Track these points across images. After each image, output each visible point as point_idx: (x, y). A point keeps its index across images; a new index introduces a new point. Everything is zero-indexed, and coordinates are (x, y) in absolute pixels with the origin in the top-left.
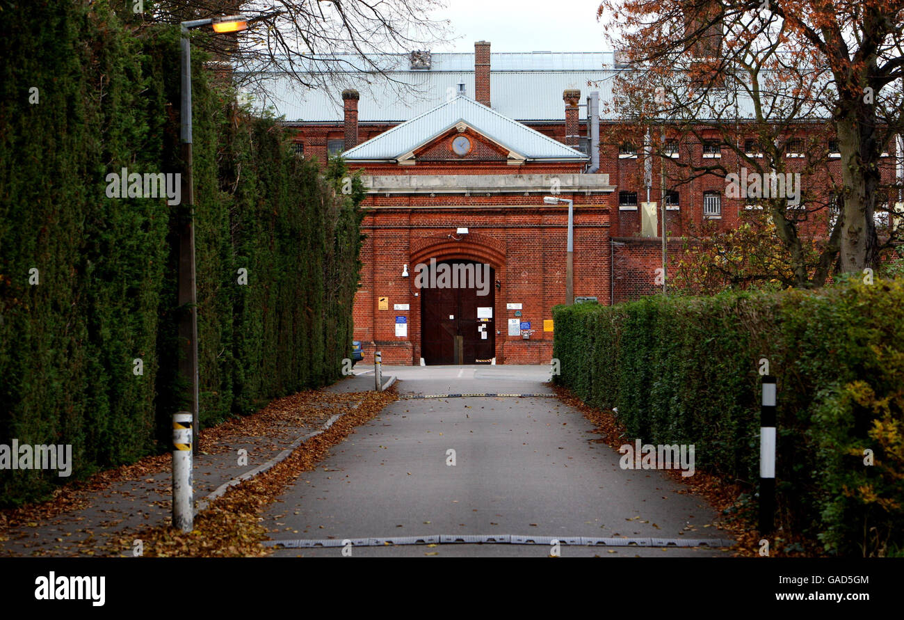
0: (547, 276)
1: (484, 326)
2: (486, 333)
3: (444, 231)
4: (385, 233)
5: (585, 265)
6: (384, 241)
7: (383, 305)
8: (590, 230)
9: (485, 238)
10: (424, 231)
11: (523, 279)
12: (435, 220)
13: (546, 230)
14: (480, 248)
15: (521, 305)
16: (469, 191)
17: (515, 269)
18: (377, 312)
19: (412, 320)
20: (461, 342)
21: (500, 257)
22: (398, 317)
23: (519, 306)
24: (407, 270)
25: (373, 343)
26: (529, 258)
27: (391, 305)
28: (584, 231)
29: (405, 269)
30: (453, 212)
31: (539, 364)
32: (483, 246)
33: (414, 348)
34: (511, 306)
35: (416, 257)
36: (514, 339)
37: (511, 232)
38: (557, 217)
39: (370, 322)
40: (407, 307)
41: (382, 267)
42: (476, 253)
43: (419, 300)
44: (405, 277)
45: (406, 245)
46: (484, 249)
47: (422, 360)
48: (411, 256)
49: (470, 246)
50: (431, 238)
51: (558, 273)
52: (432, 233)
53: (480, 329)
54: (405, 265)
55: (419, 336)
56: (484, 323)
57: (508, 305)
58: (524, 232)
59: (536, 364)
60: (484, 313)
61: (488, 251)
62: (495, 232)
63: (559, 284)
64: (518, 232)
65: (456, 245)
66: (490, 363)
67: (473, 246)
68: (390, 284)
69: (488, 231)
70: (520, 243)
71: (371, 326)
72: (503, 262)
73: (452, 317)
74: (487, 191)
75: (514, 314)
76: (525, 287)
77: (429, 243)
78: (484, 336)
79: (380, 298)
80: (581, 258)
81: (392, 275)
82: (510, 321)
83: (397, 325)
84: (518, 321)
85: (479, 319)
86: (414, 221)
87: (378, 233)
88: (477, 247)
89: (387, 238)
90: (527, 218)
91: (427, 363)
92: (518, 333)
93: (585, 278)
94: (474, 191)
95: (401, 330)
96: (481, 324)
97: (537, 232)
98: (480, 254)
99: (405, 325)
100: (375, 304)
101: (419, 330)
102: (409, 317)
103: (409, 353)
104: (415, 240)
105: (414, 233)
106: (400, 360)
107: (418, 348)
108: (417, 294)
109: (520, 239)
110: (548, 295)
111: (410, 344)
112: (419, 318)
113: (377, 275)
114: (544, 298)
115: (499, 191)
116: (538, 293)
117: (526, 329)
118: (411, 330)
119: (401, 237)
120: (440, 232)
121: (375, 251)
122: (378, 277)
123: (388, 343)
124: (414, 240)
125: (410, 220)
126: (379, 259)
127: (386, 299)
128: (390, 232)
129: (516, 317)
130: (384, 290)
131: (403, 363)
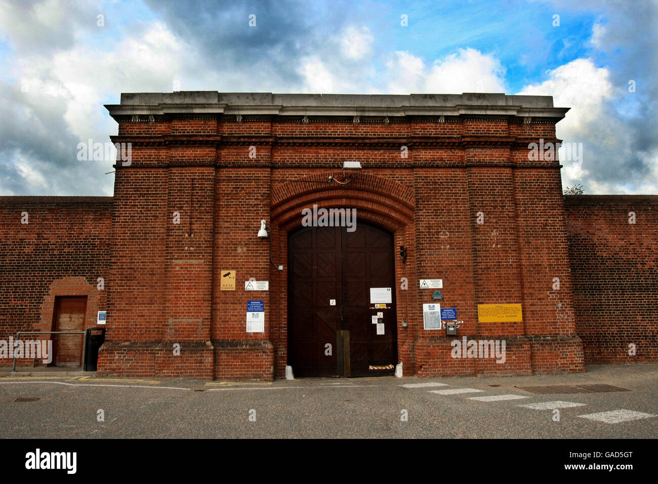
0: (478, 237)
1: (380, 315)
2: (383, 325)
3: (323, 171)
4: (233, 173)
5: (531, 222)
6: (232, 185)
7: (228, 282)
8: (534, 172)
9: (382, 182)
10: (293, 172)
11: (442, 242)
12: (309, 155)
13: (474, 170)
14: (375, 197)
15: (441, 281)
16: (359, 114)
17: (429, 227)
18: (218, 294)
19: (274, 306)
20: (347, 339)
21: (405, 210)
22: (250, 301)
23: (438, 284)
24: (266, 229)
25: (209, 343)
26: (449, 211)
27: (240, 283)
28: (526, 172)
29: (263, 226)
30: (336, 144)
31: (474, 374)
32: (381, 194)
33: (275, 351)
34: (428, 284)
35: (280, 210)
36: (433, 335)
37: (422, 173)
38: (489, 152)
39: (206, 309)
40: (265, 286)
41: (227, 225)
42: (370, 206)
43: (284, 277)
44: (263, 238)
45: (265, 191)
46: (382, 199)
47: (289, 369)
48: (273, 208)
49: (360, 195)
50: (305, 181)
51: (494, 233)
52: (305, 174)
53: (374, 319)
54: (263, 222)
55: (284, 331)
56: (380, 310)
57: (421, 281)
58: (441, 173)
59: (469, 375)
60: (380, 296)
61: (388, 202)
62: (398, 173)
63: (497, 250)
64: (431, 173)
65: (340, 193)
66: (392, 372)
67: (365, 195)
68: (239, 250)
69: (388, 172)
70: (436, 189)
71: (207, 315)
72: (410, 218)
73: (333, 302)
74: (385, 114)
75: (431, 296)
76: (445, 254)
77: (300, 189)
78: (381, 330)
79: (223, 272)
80: (525, 211)
81: (242, 236)
82: (426, 307)
83: (249, 315)
84: (437, 307)
85: (373, 305)
86: (278, 157)
87: (224, 173)
88: (370, 196)
89: (237, 180)
90: (443, 154)
91: (296, 374)
92: (438, 326)
93: (533, 242)
94: (367, 114)
95: (256, 323)
96: (375, 312)
97: (459, 173)
98: (375, 207)
99: (262, 315)
100: (214, 281)
101: (284, 322)
102: (269, 302)
103: (267, 360)
104: (279, 185)
105: (278, 174)
106: (253, 371)
107: (283, 351)
108: (281, 268)
109: (435, 183)
110: (483, 265)
111: (269, 346)
112: (284, 304)
113: (220, 236)
114: (475, 272)
115: (402, 114)
116: (465, 263)
117: (451, 320)
118: (270, 322)
119: (257, 179)
120: (318, 172)
121: (218, 200)
122: (221, 239)
123: (234, 344)
124: (277, 185)
125: (272, 155)
126: (223, 212)
127: (233, 273)
128: (241, 172)
129: (435, 301)
130: (231, 260)
131: (257, 376)
